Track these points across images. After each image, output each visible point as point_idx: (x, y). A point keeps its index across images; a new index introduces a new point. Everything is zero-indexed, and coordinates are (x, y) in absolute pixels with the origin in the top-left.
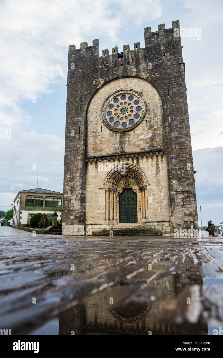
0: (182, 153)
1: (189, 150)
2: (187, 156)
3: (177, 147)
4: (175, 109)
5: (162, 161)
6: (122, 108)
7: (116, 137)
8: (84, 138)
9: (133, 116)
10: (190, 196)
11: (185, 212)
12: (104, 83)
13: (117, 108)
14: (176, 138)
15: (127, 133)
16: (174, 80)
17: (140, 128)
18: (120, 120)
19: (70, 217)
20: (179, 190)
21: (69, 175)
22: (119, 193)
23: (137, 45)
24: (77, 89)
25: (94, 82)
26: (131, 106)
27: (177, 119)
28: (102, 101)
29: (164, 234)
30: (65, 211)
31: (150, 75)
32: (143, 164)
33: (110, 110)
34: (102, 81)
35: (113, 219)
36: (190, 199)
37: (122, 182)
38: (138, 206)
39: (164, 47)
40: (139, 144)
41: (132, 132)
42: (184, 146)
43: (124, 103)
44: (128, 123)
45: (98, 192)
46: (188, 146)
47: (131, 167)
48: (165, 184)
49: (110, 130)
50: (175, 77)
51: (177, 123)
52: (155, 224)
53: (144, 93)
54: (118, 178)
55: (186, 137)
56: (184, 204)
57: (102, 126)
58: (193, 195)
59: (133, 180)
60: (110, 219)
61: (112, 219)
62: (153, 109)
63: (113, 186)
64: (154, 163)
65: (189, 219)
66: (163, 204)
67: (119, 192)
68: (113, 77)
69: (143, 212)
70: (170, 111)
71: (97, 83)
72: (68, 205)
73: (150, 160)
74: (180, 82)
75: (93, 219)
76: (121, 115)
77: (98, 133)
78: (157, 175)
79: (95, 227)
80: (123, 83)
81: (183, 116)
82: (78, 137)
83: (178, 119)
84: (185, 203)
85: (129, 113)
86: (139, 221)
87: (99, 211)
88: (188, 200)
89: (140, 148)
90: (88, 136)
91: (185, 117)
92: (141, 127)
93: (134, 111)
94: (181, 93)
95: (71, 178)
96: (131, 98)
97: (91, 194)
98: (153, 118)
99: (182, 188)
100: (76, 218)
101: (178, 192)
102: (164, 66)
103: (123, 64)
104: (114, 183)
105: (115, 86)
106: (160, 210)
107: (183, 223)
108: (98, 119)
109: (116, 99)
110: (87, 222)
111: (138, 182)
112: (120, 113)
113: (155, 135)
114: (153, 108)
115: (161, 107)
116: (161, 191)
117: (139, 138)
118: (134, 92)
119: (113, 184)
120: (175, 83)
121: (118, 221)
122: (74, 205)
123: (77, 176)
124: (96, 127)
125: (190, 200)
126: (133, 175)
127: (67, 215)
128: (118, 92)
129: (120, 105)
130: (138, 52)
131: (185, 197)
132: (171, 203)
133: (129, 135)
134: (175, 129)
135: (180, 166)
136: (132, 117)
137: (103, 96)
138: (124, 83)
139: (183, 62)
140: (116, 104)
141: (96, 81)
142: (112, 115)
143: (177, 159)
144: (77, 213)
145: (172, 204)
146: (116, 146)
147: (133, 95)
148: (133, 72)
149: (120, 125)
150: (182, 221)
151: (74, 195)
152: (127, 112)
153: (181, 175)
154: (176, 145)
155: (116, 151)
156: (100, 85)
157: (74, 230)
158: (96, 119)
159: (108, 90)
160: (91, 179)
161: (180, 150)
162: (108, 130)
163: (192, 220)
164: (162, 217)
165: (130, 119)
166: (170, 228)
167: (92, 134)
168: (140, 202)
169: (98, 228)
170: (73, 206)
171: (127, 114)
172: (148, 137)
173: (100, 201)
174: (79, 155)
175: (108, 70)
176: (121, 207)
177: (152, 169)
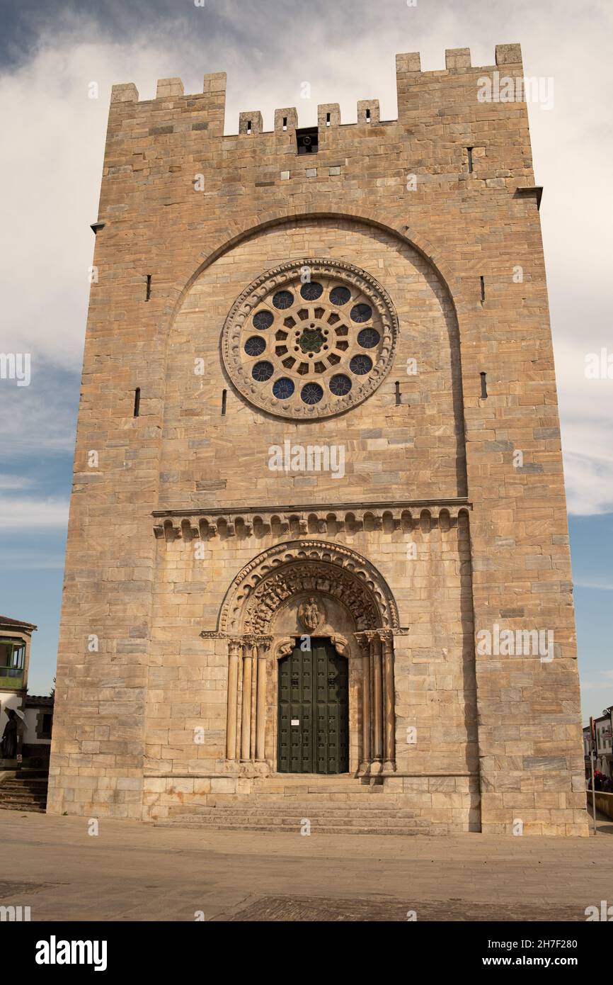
0: (531, 518)
3: (512, 493)
4: (504, 348)
5: (453, 541)
6: (306, 330)
7: (280, 436)
8: (151, 435)
9: (346, 363)
10: (556, 683)
11: (536, 743)
12: (240, 230)
13: (285, 329)
14: (510, 458)
15: (322, 425)
17: (373, 411)
18: (297, 375)
19: (85, 743)
21: (86, 573)
22: (280, 656)
23: (368, 109)
25: (202, 224)
26: (338, 324)
27: (513, 388)
28: (228, 296)
31: (417, 221)
32: (379, 547)
33: (260, 334)
34: (233, 223)
35: (255, 755)
36: (556, 694)
37: (292, 614)
38: (351, 710)
40: (367, 471)
41: (340, 424)
42: (539, 491)
43: (311, 313)
44: (324, 389)
45: (198, 648)
47: (334, 557)
48: (463, 630)
49: (258, 409)
50: (508, 234)
51: (513, 404)
52: (420, 785)
53: (390, 281)
54: (277, 595)
55: (546, 456)
56: (533, 711)
57: (225, 392)
59: (336, 608)
60: (241, 757)
61: (250, 757)
62: (422, 344)
63: (257, 626)
65: (550, 770)
66: (454, 706)
67: (280, 651)
69: (372, 732)
70: (486, 357)
73: (408, 536)
75: (174, 754)
76: (301, 357)
77: (206, 418)
78: (430, 595)
79: (184, 786)
80: (311, 238)
82: (129, 426)
83: (518, 387)
84: (537, 708)
85: (333, 350)
86: (353, 768)
87: (200, 725)
88: (550, 694)
89: (370, 486)
90: (171, 427)
91: (543, 383)
92: (377, 406)
93: (350, 344)
96: (341, 294)
97: (172, 653)
98: (422, 377)
100: (107, 748)
102: (469, 192)
104: (262, 615)
105: (281, 247)
108: (211, 365)
109: (282, 298)
110: (152, 768)
111: (357, 618)
112: (296, 349)
113: (429, 442)
114: (423, 341)
117: (369, 448)
118: (353, 276)
119: (259, 620)
120: (507, 257)
121: (274, 763)
124: (200, 395)
125: (557, 697)
126: (339, 591)
128: (294, 270)
129: (296, 318)
130: (374, 132)
131: (538, 683)
132: (485, 706)
133: (329, 434)
136: (343, 368)
137: (232, 280)
138: (317, 237)
140: (280, 315)
142: (266, 353)
145: (491, 708)
147: (351, 284)
148: (351, 201)
149: (294, 395)
150: (524, 775)
152: (322, 348)
154: (510, 484)
156: (226, 239)
157: (95, 797)
159: (253, 258)
160: (170, 596)
161: (521, 504)
162: (247, 410)
164: (448, 757)
165: (335, 374)
167: (186, 421)
168: (360, 692)
169: (196, 791)
171: (323, 351)
172: (402, 446)
173: (208, 685)
174: (132, 498)
175: (257, 185)
176: (284, 710)
177: (414, 570)
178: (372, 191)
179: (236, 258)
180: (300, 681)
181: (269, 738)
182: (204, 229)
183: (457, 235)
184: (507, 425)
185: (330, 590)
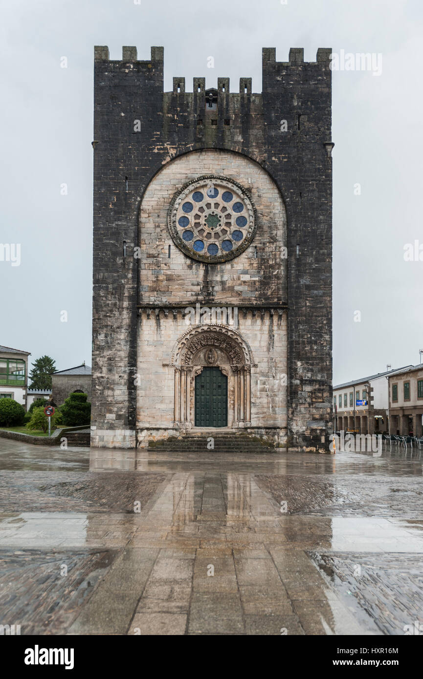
0: (316, 316)
1: (327, 310)
2: (323, 322)
3: (308, 304)
4: (309, 232)
5: (279, 325)
6: (210, 215)
7: (198, 271)
8: (133, 266)
9: (230, 234)
10: (323, 390)
11: (313, 415)
12: (175, 154)
13: (199, 213)
14: (308, 287)
15: (219, 266)
16: (312, 176)
17: (243, 260)
18: (205, 239)
19: (108, 415)
20: (306, 378)
21: (103, 335)
22: (196, 375)
23: (246, 83)
24: (117, 157)
25: (155, 148)
26: (226, 213)
27: (312, 253)
28: (169, 192)
29: (276, 447)
30: (97, 404)
31: (270, 157)
32: (245, 327)
33: (186, 215)
34: (171, 149)
35: (186, 419)
36: (322, 394)
37: (202, 356)
38: (229, 399)
39: (299, 102)
40: (241, 290)
41: (228, 266)
42: (320, 304)
43: (213, 205)
44: (219, 247)
45: (161, 371)
46: (326, 304)
47: (224, 331)
48: (282, 366)
49: (187, 256)
50: (316, 169)
51: (311, 261)
52: (262, 432)
53: (254, 191)
54: (196, 347)
55: (325, 287)
56: (312, 401)
57: (170, 246)
58: (328, 388)
59: (222, 354)
60: (180, 420)
61: (184, 420)
62: (269, 227)
63: (186, 361)
64: (266, 328)
65: (318, 427)
66: (277, 399)
67: (196, 373)
68: (195, 145)
69: (239, 409)
70: (300, 236)
71: (162, 151)
72: (102, 393)
73: (259, 322)
74: (323, 181)
75: (150, 419)
76: (207, 230)
77: (160, 259)
78: (269, 350)
79: (154, 433)
80: (213, 162)
81: (322, 249)
82: (121, 261)
83: (314, 253)
84: (314, 400)
85: (223, 227)
86: (230, 424)
87: (163, 406)
88: (320, 395)
89: (241, 298)
90: (142, 263)
91: (326, 251)
92: (245, 258)
93: (232, 224)
94: (323, 204)
95: (107, 341)
96: (227, 196)
97: (148, 374)
98: (268, 244)
99: (312, 374)
100: (119, 417)
101: (303, 382)
102: (297, 143)
103: (216, 121)
104: (188, 356)
105: (197, 166)
106: (271, 409)
107: (309, 431)
108: (161, 231)
109: (197, 195)
110: (140, 425)
111: (232, 358)
112: (205, 225)
113: (270, 277)
114: (269, 225)
115: (284, 224)
116: (274, 377)
117: (242, 279)
118: (235, 186)
119: (187, 359)
120: (314, 182)
121: (193, 422)
122: (115, 394)
123: (120, 339)
124: (157, 247)
125: (323, 396)
126: (224, 346)
127: (101, 411)
128: (204, 180)
129: (205, 207)
130: (249, 99)
131: (315, 390)
132: (291, 399)
133: (222, 271)
134: (307, 271)
135: (311, 337)
136: (228, 237)
137: (172, 184)
138: (216, 162)
139: (333, 141)
140: (197, 205)
141: (159, 147)
142: (189, 226)
143: (305, 326)
144: (122, 408)
145: (294, 400)
146: (197, 288)
147: (233, 191)
148: (235, 142)
149: (204, 249)
150: (307, 428)
151: (114, 375)
152: (218, 225)
153: (311, 353)
154: (307, 300)
155: (197, 298)
156: (168, 159)
157: (114, 439)
158: (158, 230)
159: (183, 171)
160: (146, 347)
161: (312, 310)
162: (182, 256)
163: (324, 428)
165: (225, 239)
166: (285, 438)
167: (150, 260)
168: (233, 391)
169: (161, 435)
170: (113, 396)
171: (218, 228)
173: (166, 388)
174: (125, 298)
175: (185, 127)
176: (198, 399)
177: (261, 338)
179: (174, 171)
180: (205, 386)
181: (192, 412)
185: (220, 345)
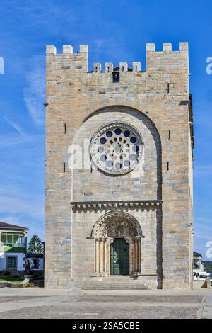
4: (174, 155)
5: (157, 212)
10: (183, 251)
11: (177, 266)
14: (174, 188)
16: (176, 121)
17: (136, 173)
21: (51, 220)
22: (110, 243)
26: (126, 144)
28: (91, 132)
31: (150, 110)
37: (114, 231)
40: (134, 191)
41: (126, 177)
42: (181, 198)
45: (87, 241)
51: (176, 172)
55: (184, 188)
60: (99, 271)
61: (102, 271)
63: (103, 235)
69: (135, 264)
70: (169, 157)
72: (51, 256)
77: (86, 173)
78: (151, 227)
82: (62, 175)
86: (130, 273)
89: (135, 195)
90: (75, 176)
92: (137, 171)
100: (61, 270)
102: (167, 100)
103: (119, 88)
109: (109, 134)
111: (132, 233)
117: (135, 184)
118: (130, 127)
120: (177, 124)
121: (109, 273)
122: (58, 256)
126: (127, 225)
128: (112, 125)
129: (113, 141)
131: (178, 251)
135: (175, 219)
137: (93, 127)
140: (108, 139)
144: (63, 264)
148: (130, 101)
154: (174, 196)
155: (108, 196)
161: (176, 202)
167: (80, 174)
168: (132, 253)
172: (144, 184)
173: (90, 252)
174: (65, 198)
175: (100, 93)
177: (147, 220)
178: (137, 98)
181: (107, 266)
182: (82, 108)
183: (162, 116)
184: (174, 178)
185: (124, 225)
